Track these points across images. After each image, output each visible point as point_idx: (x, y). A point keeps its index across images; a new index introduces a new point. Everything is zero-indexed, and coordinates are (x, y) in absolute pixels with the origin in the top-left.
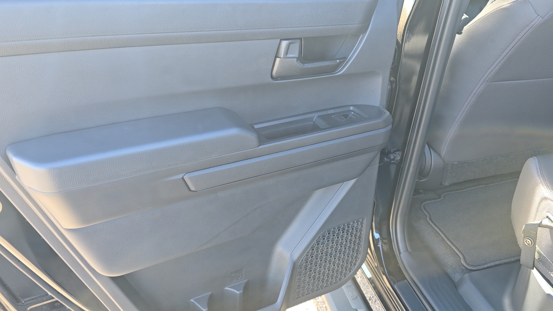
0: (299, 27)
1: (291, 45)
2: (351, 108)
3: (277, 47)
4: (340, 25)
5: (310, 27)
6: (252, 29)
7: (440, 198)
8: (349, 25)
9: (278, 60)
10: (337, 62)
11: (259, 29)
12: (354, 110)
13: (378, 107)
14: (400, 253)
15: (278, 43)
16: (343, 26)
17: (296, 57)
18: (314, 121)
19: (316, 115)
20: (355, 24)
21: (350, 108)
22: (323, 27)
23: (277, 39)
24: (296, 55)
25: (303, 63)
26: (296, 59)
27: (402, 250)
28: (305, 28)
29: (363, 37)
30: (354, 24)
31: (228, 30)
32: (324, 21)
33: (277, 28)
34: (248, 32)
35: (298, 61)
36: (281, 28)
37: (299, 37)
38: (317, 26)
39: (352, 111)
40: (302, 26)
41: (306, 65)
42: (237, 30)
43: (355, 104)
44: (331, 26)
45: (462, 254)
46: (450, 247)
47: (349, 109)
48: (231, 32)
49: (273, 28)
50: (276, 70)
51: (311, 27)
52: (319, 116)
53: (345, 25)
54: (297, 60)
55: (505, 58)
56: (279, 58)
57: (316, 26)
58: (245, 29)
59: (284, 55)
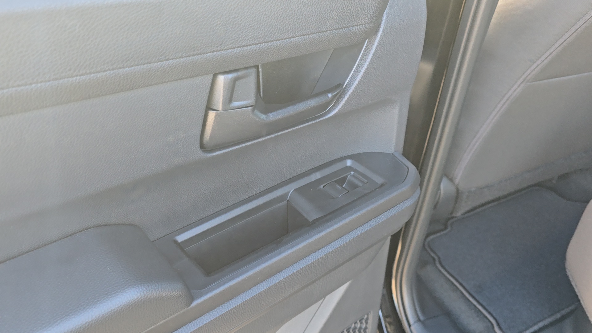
0: (253, 44)
1: (237, 82)
2: (349, 163)
3: (208, 91)
4: (336, 29)
5: (276, 40)
6: (144, 64)
7: (446, 228)
8: (351, 28)
9: (212, 115)
10: (328, 97)
11: (162, 61)
12: (353, 167)
13: (392, 154)
14: (410, 326)
15: (210, 82)
16: (340, 30)
17: (250, 105)
18: (288, 199)
19: (290, 189)
20: (363, 24)
21: (346, 163)
22: (303, 37)
23: (207, 74)
24: (251, 101)
25: (266, 112)
26: (250, 108)
27: (412, 321)
28: (266, 44)
29: (370, 44)
30: (360, 25)
31: (80, 76)
32: (304, 24)
33: (204, 54)
34: (135, 72)
35: (256, 111)
36: (214, 52)
37: (255, 64)
38: (291, 37)
39: (350, 169)
40: (260, 42)
41: (271, 115)
42: (104, 71)
43: (353, 153)
44: (319, 33)
45: (495, 319)
46: (475, 306)
47: (345, 166)
48: (89, 79)
49: (193, 55)
50: (209, 135)
51: (280, 40)
52: (296, 190)
53: (344, 28)
54: (253, 111)
55: (560, 48)
56: (215, 112)
57: (288, 38)
58: (124, 68)
59: (224, 104)
